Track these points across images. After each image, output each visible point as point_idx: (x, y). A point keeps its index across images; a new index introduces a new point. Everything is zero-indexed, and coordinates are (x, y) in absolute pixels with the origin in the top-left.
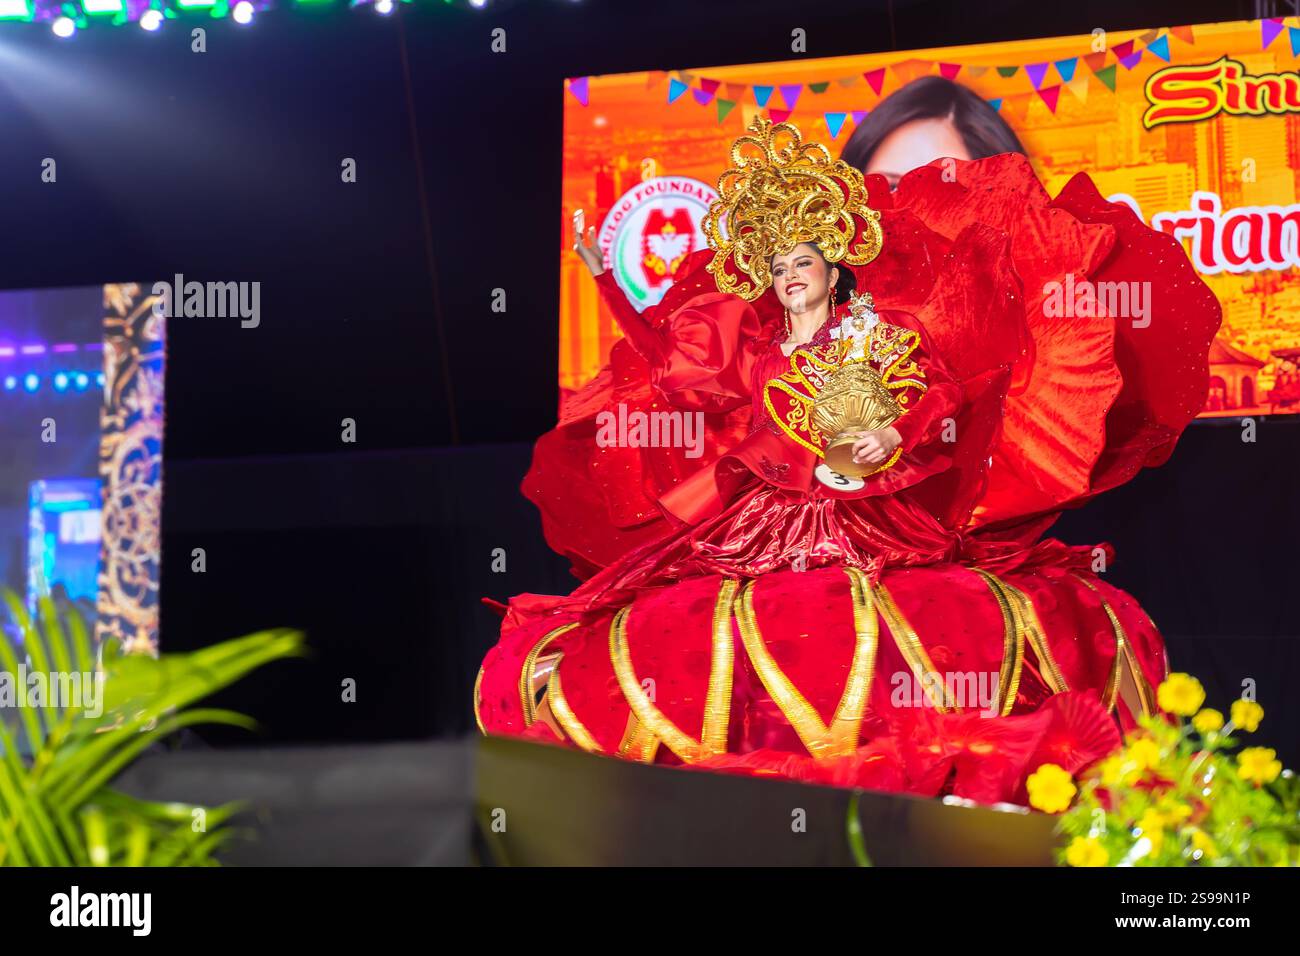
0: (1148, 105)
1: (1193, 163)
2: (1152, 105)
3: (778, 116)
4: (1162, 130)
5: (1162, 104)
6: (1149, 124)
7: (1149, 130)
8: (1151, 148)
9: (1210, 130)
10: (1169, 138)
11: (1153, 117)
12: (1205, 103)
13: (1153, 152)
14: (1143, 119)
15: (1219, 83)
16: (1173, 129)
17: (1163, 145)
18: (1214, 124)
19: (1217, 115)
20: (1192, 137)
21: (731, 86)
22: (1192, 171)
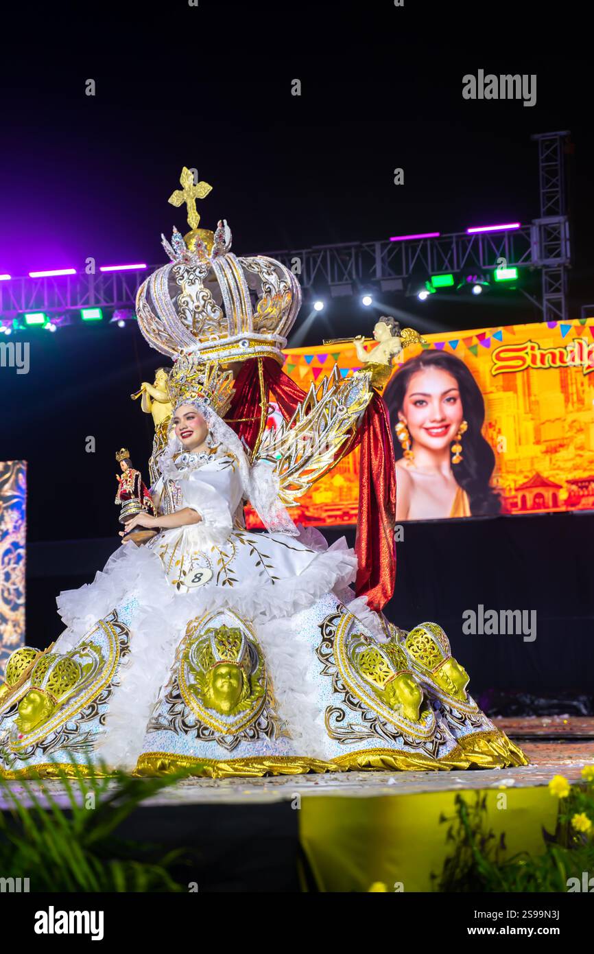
0: (493, 364)
1: (515, 391)
2: (495, 364)
3: (316, 372)
4: (500, 377)
5: (500, 364)
6: (494, 373)
7: (495, 376)
8: (496, 385)
9: (523, 376)
10: (504, 380)
11: (496, 370)
12: (520, 362)
13: (497, 386)
14: (491, 371)
15: (527, 353)
16: (506, 376)
17: (501, 383)
18: (525, 372)
19: (527, 368)
20: (515, 380)
21: (293, 356)
22: (515, 395)
